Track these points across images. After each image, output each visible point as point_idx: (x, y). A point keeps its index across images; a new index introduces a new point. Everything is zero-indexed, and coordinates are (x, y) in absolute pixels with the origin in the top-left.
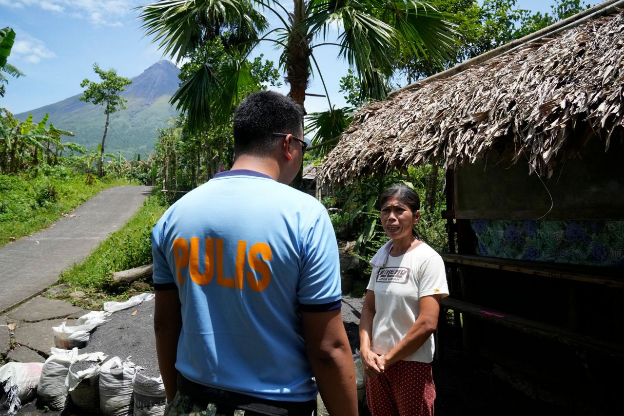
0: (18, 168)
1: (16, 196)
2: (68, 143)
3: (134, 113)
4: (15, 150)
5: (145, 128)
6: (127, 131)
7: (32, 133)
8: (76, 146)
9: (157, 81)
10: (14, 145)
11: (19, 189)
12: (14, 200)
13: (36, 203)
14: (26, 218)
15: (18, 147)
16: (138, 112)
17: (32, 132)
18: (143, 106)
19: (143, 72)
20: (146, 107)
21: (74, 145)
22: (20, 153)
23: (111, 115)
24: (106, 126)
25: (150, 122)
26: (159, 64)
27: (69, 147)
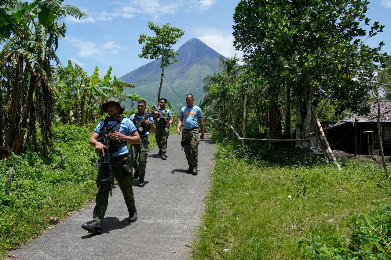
0: (87, 119)
1: (79, 147)
2: (129, 95)
3: (173, 79)
4: (84, 102)
5: (181, 91)
6: (168, 93)
7: (98, 86)
8: (137, 96)
9: (189, 55)
10: (83, 97)
11: (84, 139)
12: (77, 151)
13: (96, 156)
14: (82, 177)
15: (87, 99)
16: (175, 79)
17: (99, 84)
18: (179, 74)
19: (179, 49)
20: (181, 74)
21: (135, 95)
22: (89, 105)
23: (165, 67)
24: (162, 78)
25: (184, 86)
26: (190, 42)
27: (130, 98)
